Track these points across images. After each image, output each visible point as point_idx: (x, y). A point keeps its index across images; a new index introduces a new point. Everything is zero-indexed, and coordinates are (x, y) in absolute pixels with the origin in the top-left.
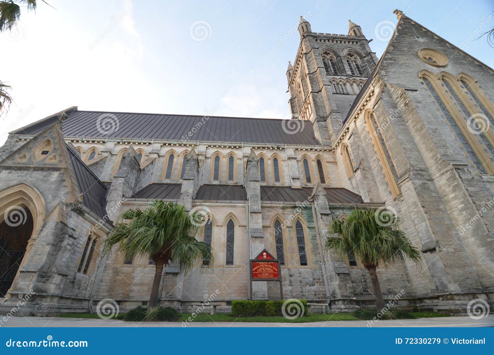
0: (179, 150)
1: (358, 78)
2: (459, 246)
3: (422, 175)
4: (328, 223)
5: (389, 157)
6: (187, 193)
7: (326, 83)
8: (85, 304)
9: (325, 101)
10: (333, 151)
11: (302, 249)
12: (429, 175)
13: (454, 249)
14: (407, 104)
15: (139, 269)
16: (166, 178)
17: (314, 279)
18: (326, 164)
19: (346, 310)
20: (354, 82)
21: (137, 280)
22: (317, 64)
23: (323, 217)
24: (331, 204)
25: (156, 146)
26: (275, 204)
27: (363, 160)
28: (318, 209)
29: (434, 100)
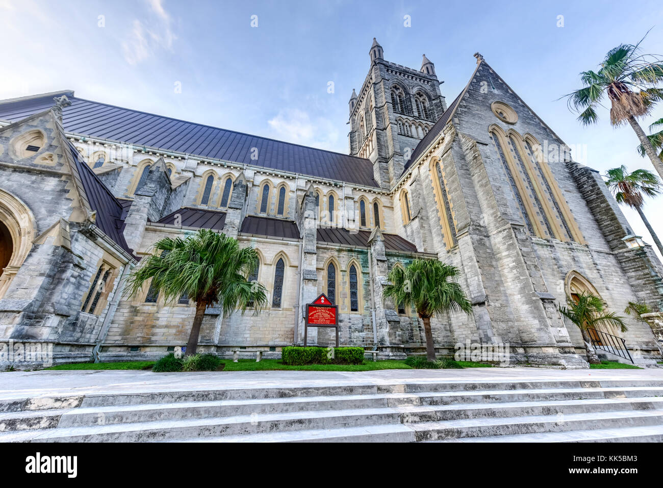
0: (220, 172)
1: (424, 122)
2: (505, 301)
3: (480, 231)
4: (383, 270)
5: (448, 209)
6: (232, 223)
7: (393, 121)
8: (89, 351)
9: (389, 141)
10: (391, 195)
11: (354, 294)
12: (487, 232)
13: (501, 304)
14: (476, 157)
15: (166, 308)
16: (202, 203)
17: (363, 325)
18: (383, 208)
19: (394, 358)
20: (419, 125)
21: (162, 321)
22: (386, 98)
23: (379, 263)
24: (387, 250)
25: (192, 163)
26: (331, 245)
27: (422, 209)
28: (374, 255)
29: (500, 158)
